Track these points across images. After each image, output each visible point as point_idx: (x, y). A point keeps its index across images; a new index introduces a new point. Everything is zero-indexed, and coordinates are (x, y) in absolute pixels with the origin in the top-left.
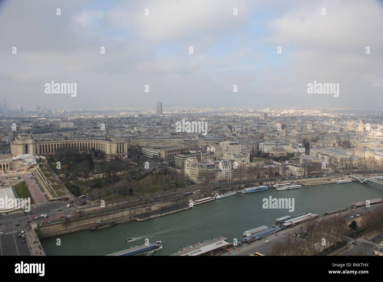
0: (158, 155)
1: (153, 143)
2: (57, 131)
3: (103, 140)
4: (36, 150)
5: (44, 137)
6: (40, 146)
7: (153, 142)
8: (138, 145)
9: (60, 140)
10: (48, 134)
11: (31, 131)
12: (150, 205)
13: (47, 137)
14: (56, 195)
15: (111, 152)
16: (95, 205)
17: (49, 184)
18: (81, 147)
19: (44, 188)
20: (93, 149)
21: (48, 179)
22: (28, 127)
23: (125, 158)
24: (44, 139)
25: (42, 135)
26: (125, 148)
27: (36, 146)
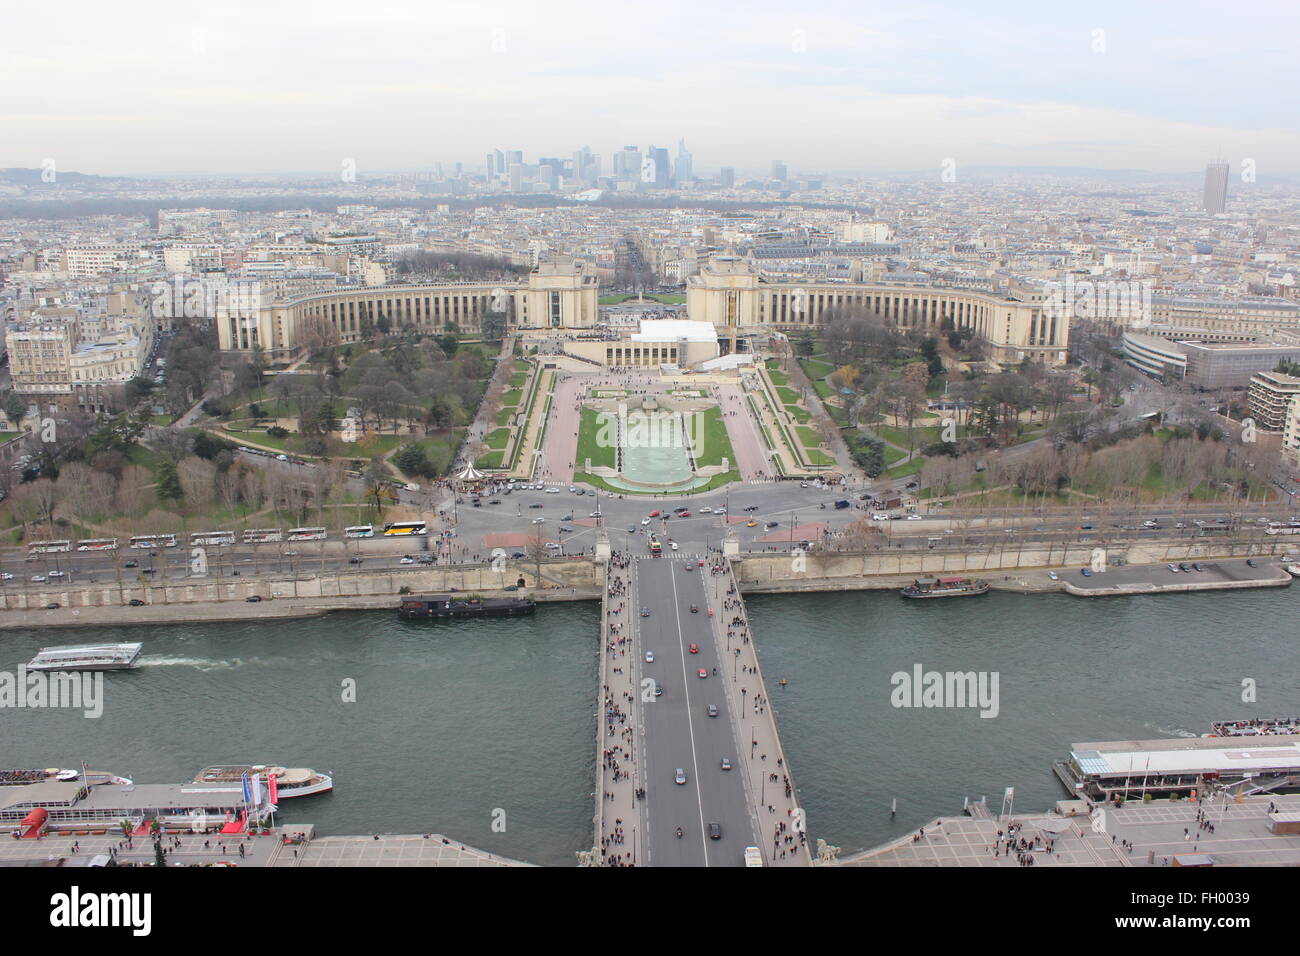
0: (1184, 364)
1: (1170, 320)
2: (831, 253)
3: (982, 292)
4: (762, 309)
5: (790, 270)
6: (775, 296)
7: (1171, 314)
8: (1110, 323)
9: (839, 282)
10: (800, 262)
11: (752, 248)
12: (1123, 545)
13: (796, 271)
14: (808, 461)
15: (1008, 337)
16: (931, 513)
17: (788, 426)
18: (905, 311)
19: (773, 436)
20: (947, 323)
21: (787, 408)
22: (743, 235)
23: (1056, 364)
24: (789, 275)
25: (784, 263)
26: (1061, 330)
27: (763, 296)
